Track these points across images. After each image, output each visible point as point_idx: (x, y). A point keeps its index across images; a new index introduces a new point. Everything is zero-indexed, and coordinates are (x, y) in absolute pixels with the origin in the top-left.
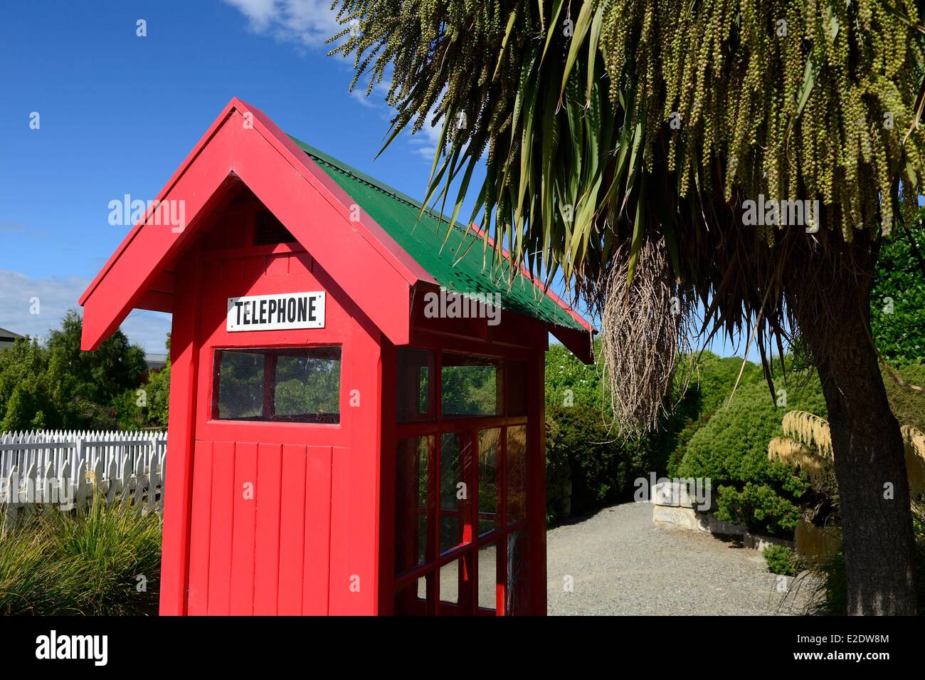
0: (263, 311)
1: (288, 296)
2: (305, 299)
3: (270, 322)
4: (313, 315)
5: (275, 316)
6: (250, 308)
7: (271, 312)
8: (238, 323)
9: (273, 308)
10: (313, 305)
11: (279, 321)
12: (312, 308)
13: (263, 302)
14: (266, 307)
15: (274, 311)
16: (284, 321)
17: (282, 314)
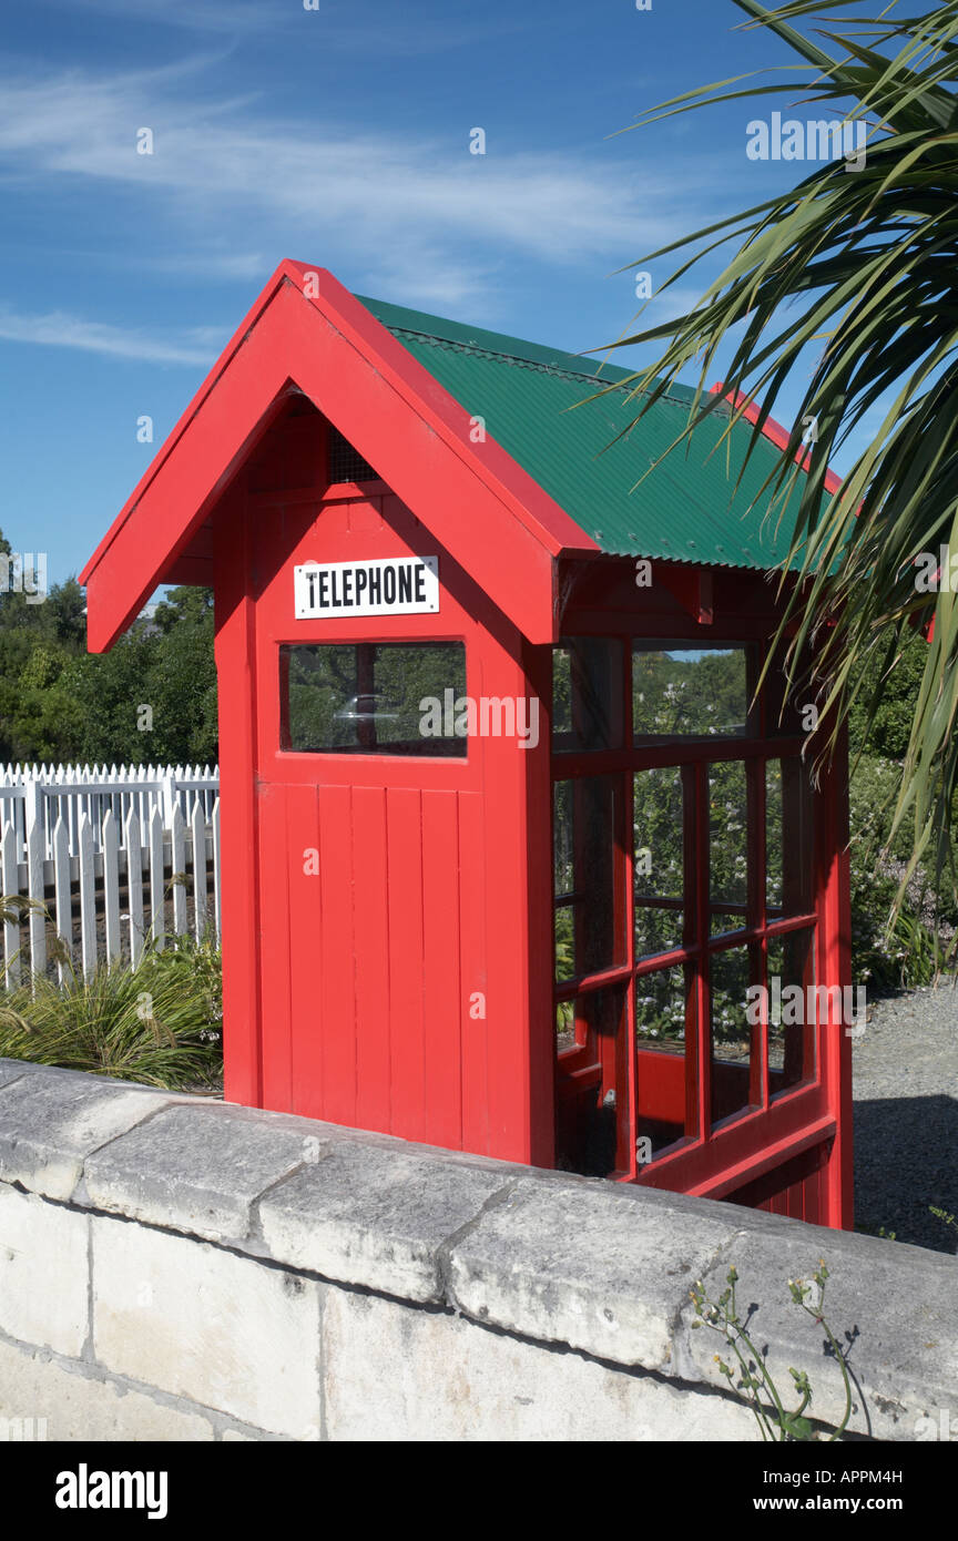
0: (347, 587)
1: (383, 564)
2: (409, 567)
3: (358, 603)
4: (421, 593)
5: (365, 593)
6: (328, 581)
7: (360, 587)
8: (312, 606)
9: (361, 582)
10: (421, 577)
11: (372, 602)
12: (420, 582)
13: (347, 573)
14: (351, 580)
15: (363, 586)
16: (379, 602)
17: (375, 591)
